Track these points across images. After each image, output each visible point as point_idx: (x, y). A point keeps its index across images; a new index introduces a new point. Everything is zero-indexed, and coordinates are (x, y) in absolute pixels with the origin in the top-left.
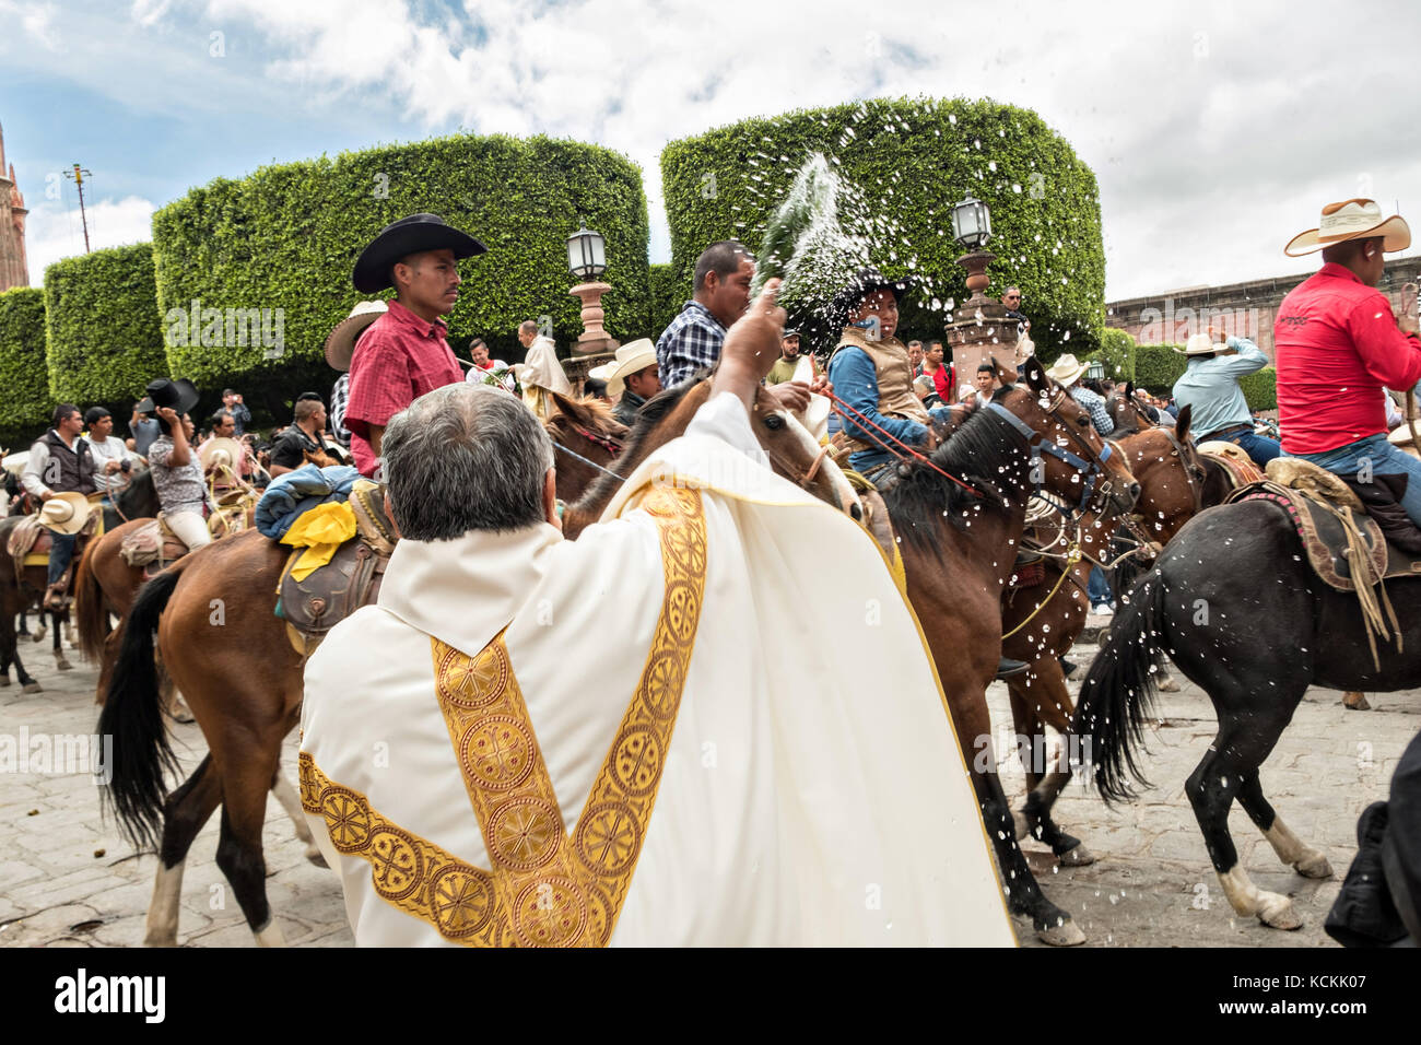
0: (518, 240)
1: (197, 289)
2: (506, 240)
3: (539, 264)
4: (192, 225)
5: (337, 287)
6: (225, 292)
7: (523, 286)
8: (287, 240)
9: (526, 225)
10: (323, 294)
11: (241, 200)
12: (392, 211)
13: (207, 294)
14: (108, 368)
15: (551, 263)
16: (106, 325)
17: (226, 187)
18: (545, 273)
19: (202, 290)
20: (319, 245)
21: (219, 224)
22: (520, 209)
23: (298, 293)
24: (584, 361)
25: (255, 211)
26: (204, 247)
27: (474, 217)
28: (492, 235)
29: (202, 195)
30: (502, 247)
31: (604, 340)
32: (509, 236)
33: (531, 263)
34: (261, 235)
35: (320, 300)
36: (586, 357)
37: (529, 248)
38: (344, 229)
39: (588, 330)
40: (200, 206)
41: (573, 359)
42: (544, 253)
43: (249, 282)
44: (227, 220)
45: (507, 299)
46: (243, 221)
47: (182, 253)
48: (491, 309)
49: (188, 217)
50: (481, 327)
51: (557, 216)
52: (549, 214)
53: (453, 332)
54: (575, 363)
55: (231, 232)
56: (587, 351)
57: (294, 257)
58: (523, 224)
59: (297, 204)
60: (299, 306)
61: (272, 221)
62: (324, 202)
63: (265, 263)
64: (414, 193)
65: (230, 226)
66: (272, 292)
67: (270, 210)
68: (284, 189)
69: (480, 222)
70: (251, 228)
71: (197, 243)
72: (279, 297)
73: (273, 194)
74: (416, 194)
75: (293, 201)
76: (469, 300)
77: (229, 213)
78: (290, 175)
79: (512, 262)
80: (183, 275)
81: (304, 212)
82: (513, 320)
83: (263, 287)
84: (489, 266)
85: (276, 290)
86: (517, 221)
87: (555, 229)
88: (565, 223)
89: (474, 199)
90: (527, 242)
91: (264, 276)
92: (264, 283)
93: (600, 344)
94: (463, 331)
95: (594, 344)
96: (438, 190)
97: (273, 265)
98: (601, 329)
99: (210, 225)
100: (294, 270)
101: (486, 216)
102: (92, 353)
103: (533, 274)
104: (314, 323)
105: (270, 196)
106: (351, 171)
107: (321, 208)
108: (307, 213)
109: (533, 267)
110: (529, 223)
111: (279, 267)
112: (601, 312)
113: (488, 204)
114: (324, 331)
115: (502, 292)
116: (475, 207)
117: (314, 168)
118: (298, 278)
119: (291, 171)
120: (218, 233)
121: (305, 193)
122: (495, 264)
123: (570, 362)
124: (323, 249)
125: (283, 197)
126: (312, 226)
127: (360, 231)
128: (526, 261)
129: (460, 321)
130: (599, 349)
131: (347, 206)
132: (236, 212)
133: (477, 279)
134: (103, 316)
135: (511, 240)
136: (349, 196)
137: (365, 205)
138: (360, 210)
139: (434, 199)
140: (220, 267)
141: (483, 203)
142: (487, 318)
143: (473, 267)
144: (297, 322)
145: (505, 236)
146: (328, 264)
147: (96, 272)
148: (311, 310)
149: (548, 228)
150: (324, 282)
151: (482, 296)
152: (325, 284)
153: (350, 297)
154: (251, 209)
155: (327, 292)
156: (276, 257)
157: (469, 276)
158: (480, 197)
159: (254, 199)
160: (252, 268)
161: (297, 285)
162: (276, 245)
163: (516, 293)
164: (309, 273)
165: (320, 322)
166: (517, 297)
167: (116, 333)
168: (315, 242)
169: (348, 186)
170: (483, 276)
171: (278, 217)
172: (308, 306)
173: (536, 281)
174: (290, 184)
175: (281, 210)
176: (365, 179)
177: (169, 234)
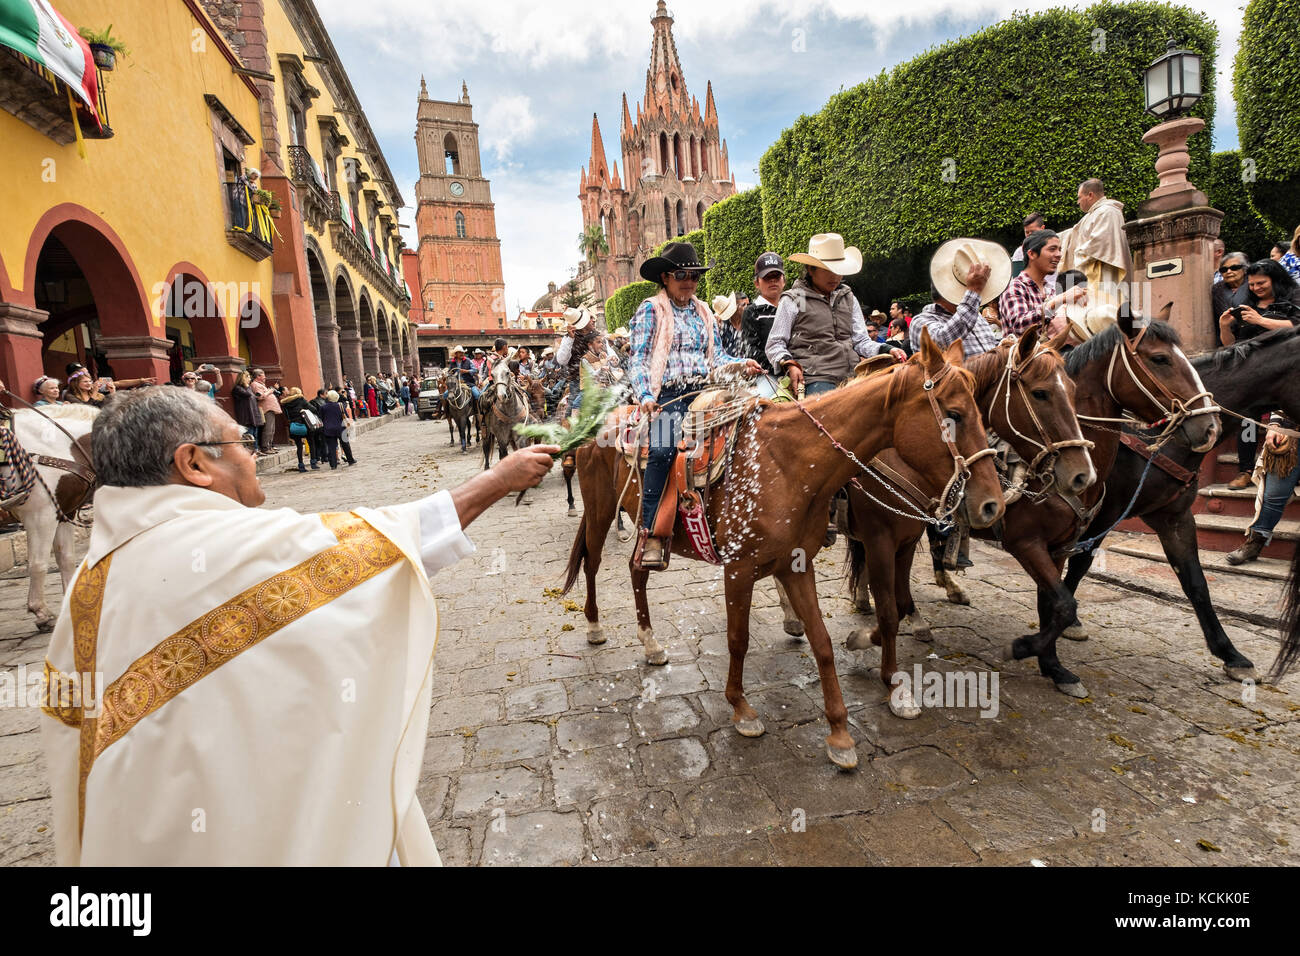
0: (1068, 122)
1: (785, 212)
2: (1055, 123)
3: (1090, 144)
4: (783, 161)
5: (887, 194)
6: (803, 212)
7: (1069, 169)
8: (849, 158)
9: (1078, 104)
10: (876, 201)
11: (816, 131)
12: (940, 111)
13: (790, 215)
14: (737, 280)
15: (1102, 141)
16: (735, 250)
17: (806, 123)
18: (1095, 152)
19: (789, 212)
20: (874, 157)
21: (801, 155)
22: (1072, 86)
23: (855, 203)
24: (1156, 222)
25: (826, 137)
26: (791, 177)
27: (1022, 103)
28: (1040, 119)
29: (791, 134)
30: (1049, 130)
31: (1190, 192)
32: (1058, 119)
33: (1081, 144)
34: (830, 158)
35: (873, 207)
36: (1160, 216)
37: (1080, 128)
38: (896, 138)
39: (1164, 183)
40: (789, 144)
41: (1141, 221)
42: (1097, 131)
43: (820, 200)
44: (806, 150)
45: (1050, 185)
46: (817, 149)
47: (777, 186)
48: (1033, 197)
49: (781, 155)
50: (1021, 216)
51: (1114, 89)
52: (1105, 89)
53: (992, 222)
54: (1143, 225)
55: (809, 159)
56: (1161, 209)
57: (854, 172)
58: (1075, 103)
59: (858, 123)
60: (856, 215)
61: (839, 143)
62: (880, 116)
63: (831, 181)
64: (963, 89)
65: (808, 154)
66: (836, 206)
67: (837, 133)
68: (849, 112)
69: (1028, 108)
70: (822, 154)
71: (786, 175)
72: (841, 209)
73: (840, 120)
74: (965, 90)
75: (855, 121)
76: (1010, 190)
77: (808, 144)
78: (853, 98)
79: (1059, 145)
80: (777, 202)
81: (863, 129)
82: (1054, 206)
83: (830, 202)
84: (1034, 153)
85: (839, 204)
86: (1068, 100)
87: (1111, 104)
88: (1123, 95)
89: (1023, 85)
90: (1078, 122)
91: (831, 193)
92: (830, 199)
93: (1183, 199)
94: (1002, 221)
95: (1173, 198)
96: (986, 82)
97: (838, 182)
98: (1183, 178)
99: (796, 158)
100: (854, 184)
101: (1035, 101)
102: (727, 271)
103: (1081, 156)
104: (868, 228)
105: (837, 121)
106: (905, 82)
107: (877, 121)
108: (866, 130)
109: (1083, 148)
110: (1081, 101)
111: (843, 183)
112: (1185, 157)
113: (1038, 87)
114: (875, 234)
115: (1046, 178)
116: (1023, 92)
117: (873, 87)
118: (856, 190)
119: (854, 94)
120: (800, 163)
121: (865, 111)
122: (1040, 150)
123: (1137, 225)
124: (877, 160)
125: (848, 119)
126: (869, 141)
127: (909, 138)
128: (1075, 143)
129: (999, 212)
130: (1183, 203)
131: (900, 115)
132: (813, 142)
133: (1020, 168)
134: (734, 244)
135: (1061, 122)
136: (901, 106)
137: (915, 111)
138: (911, 118)
139: (982, 91)
140: (801, 191)
141: (1032, 87)
142: (1027, 207)
143: (1017, 156)
144: (854, 229)
145: (1053, 119)
146: (881, 173)
147: (731, 212)
148: (866, 216)
149: (1103, 103)
150: (877, 190)
151: (1025, 183)
152: (878, 191)
153: (898, 201)
154: (823, 136)
155: (880, 199)
156: (839, 175)
157: (1012, 165)
158: (1030, 81)
159: (826, 128)
160: (822, 188)
161: (856, 196)
162: (841, 164)
163: (1061, 178)
164: (866, 184)
165: (872, 226)
166: (1061, 181)
167: (741, 255)
168: (871, 154)
169: (901, 96)
170: (1027, 163)
171: (843, 138)
172: (863, 214)
173: (1084, 162)
174: (853, 106)
175: (845, 132)
176: (916, 86)
177: (769, 172)
